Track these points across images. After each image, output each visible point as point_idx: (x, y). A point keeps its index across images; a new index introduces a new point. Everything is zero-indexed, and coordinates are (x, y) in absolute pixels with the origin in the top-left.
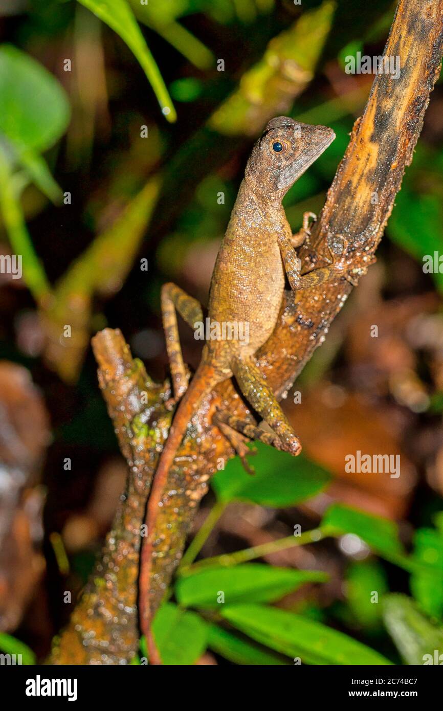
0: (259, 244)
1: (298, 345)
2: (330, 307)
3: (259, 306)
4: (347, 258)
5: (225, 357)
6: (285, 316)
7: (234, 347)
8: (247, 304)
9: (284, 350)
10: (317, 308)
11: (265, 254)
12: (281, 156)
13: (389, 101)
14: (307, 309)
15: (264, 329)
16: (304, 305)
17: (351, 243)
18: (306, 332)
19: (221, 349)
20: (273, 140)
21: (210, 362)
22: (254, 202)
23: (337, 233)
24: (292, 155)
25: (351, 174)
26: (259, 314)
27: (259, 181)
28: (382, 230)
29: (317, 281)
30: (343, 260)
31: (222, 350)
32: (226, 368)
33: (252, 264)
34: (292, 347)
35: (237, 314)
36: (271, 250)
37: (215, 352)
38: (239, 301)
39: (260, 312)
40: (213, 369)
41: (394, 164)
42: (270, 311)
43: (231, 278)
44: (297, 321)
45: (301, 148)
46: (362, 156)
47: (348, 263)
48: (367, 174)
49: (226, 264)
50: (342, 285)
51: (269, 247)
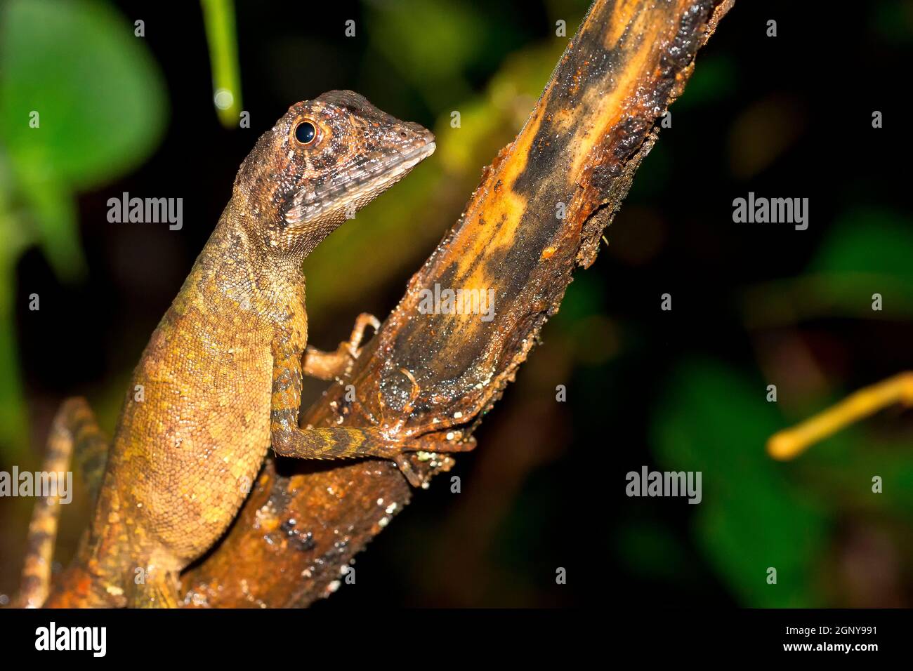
0: (232, 339)
1: (273, 580)
2: (356, 518)
3: (202, 468)
4: (409, 423)
5: (117, 559)
6: (262, 513)
7: (138, 543)
8: (179, 457)
9: (244, 582)
10: (328, 511)
11: (240, 364)
12: (306, 153)
13: (569, 113)
14: (309, 508)
15: (201, 521)
16: (304, 499)
17: (427, 392)
18: (296, 557)
19: (112, 540)
20: (300, 118)
21: (87, 563)
22: (242, 245)
23: (404, 366)
24: (330, 161)
25: (460, 249)
26: (198, 485)
27: (255, 199)
28: (497, 385)
29: (329, 447)
30: (400, 423)
31: (114, 544)
32: (115, 584)
33: (209, 378)
34: (261, 581)
35: (154, 472)
36: (254, 359)
37: (98, 545)
38: (163, 446)
39: (202, 482)
40: (89, 580)
41: (549, 251)
42: (223, 486)
43: (160, 394)
44: (284, 528)
45: (352, 150)
46: (490, 216)
47: (409, 433)
48: (490, 255)
49: (158, 361)
50: (390, 479)
51: (252, 351)
